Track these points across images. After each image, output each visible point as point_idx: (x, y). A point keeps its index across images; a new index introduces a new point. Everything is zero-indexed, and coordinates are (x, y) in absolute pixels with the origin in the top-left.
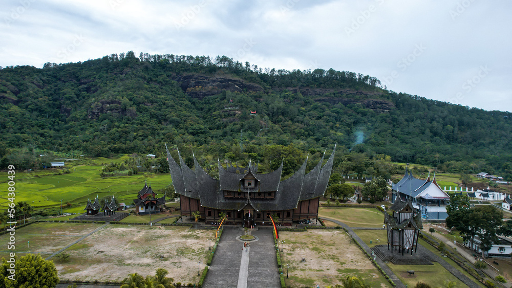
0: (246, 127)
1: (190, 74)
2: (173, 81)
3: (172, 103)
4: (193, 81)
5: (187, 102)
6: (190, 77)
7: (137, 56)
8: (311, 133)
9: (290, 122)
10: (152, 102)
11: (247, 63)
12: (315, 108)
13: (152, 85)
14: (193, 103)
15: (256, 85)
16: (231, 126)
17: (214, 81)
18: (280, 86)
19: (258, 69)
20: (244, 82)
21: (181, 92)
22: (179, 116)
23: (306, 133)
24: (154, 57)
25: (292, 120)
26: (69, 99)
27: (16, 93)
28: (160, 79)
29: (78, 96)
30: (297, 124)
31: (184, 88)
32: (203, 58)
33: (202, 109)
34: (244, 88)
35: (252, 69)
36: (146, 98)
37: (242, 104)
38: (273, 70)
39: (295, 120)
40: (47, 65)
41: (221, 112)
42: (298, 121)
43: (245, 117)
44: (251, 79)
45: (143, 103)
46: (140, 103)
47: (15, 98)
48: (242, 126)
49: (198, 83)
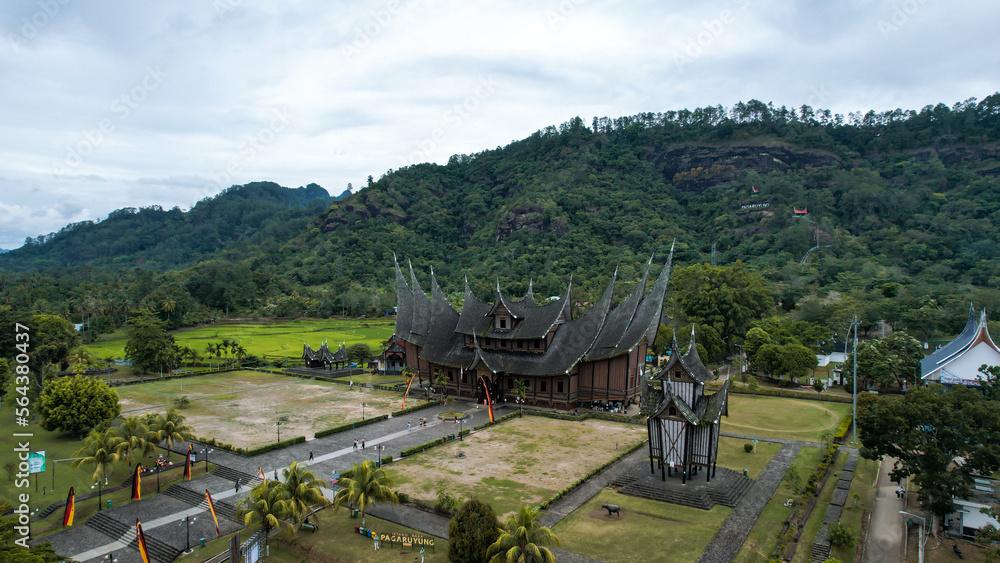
0: (778, 243)
1: (681, 146)
2: (644, 163)
3: (634, 204)
4: (686, 160)
5: (669, 201)
6: (680, 152)
7: (588, 124)
8: (947, 251)
9: (894, 229)
10: (598, 205)
11: (805, 108)
12: (978, 192)
13: (606, 173)
14: (684, 202)
15: (822, 153)
16: (747, 243)
17: (731, 154)
18: (883, 149)
19: (832, 119)
20: (794, 149)
21: (660, 182)
22: (645, 228)
23: (934, 252)
24: (619, 122)
25: (900, 223)
26: (474, 210)
27: (404, 207)
28: (621, 161)
29: (489, 204)
30: (912, 231)
31: (669, 175)
32: (710, 110)
33: (699, 212)
34: (791, 160)
35: (818, 118)
36: (589, 198)
37: (779, 196)
38: (871, 114)
39: (910, 222)
40: (453, 159)
41: (733, 217)
42: (916, 226)
43: (779, 224)
44: (811, 142)
45: (583, 208)
46: (576, 208)
47: (402, 214)
48: (772, 241)
49: (696, 162)
